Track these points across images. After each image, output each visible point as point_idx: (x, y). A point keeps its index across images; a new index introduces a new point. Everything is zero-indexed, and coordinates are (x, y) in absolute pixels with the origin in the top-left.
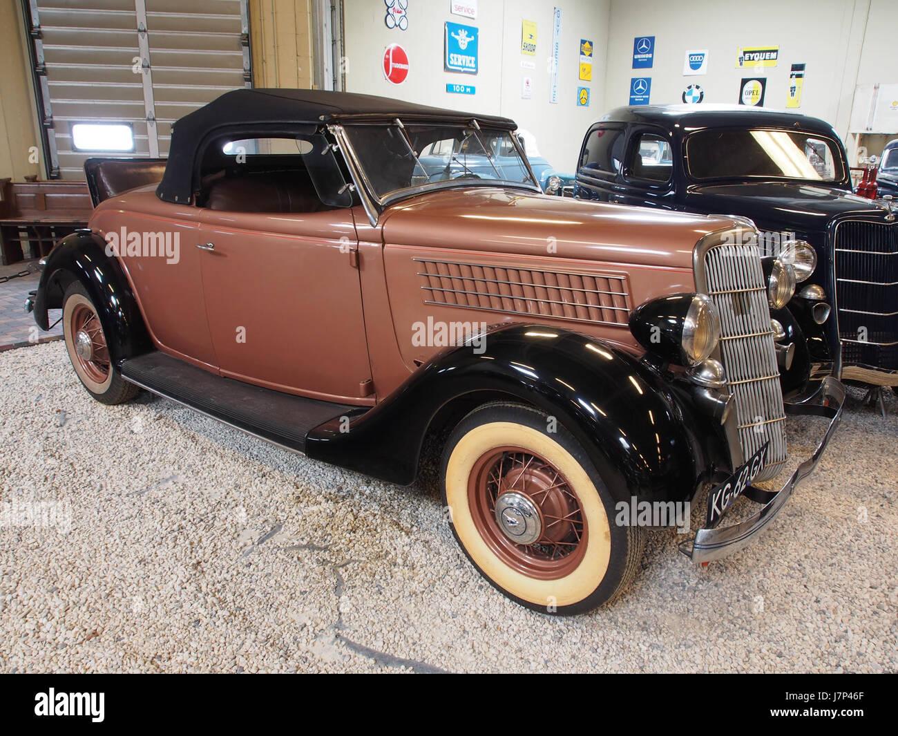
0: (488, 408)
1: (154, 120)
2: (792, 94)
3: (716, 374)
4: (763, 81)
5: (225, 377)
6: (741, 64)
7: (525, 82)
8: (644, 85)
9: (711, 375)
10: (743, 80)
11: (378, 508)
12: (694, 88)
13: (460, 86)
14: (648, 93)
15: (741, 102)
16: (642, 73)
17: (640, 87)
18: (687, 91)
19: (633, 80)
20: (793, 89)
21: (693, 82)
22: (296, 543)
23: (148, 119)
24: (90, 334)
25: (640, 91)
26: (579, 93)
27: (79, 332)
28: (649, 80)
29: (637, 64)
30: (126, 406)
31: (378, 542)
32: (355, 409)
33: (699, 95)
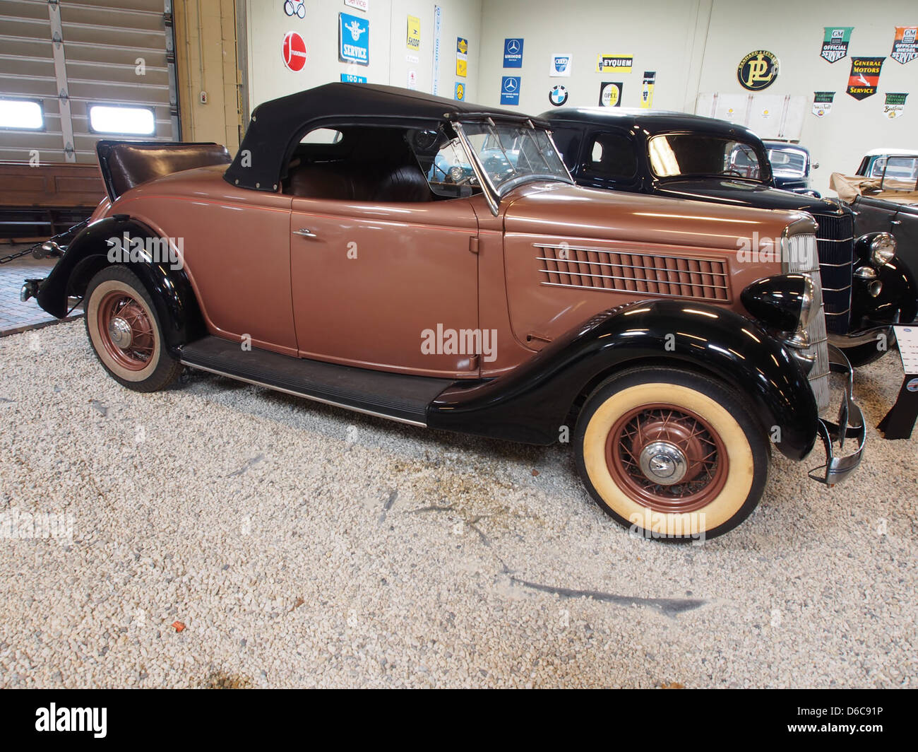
0: (637, 373)
1: (67, 98)
2: (645, 99)
3: (804, 338)
4: (620, 86)
5: (303, 358)
6: (601, 69)
7: (410, 75)
8: (514, 84)
9: (800, 339)
10: (602, 83)
11: (473, 470)
12: (559, 88)
13: (353, 76)
14: (518, 91)
15: (601, 104)
16: (512, 72)
17: (511, 85)
18: (553, 91)
19: (504, 79)
20: (645, 94)
21: (559, 84)
22: (421, 506)
23: (61, 97)
24: (129, 321)
25: (510, 89)
26: (456, 88)
27: (113, 320)
28: (518, 79)
29: (507, 64)
30: (164, 393)
31: (492, 499)
32: (455, 382)
33: (564, 95)
